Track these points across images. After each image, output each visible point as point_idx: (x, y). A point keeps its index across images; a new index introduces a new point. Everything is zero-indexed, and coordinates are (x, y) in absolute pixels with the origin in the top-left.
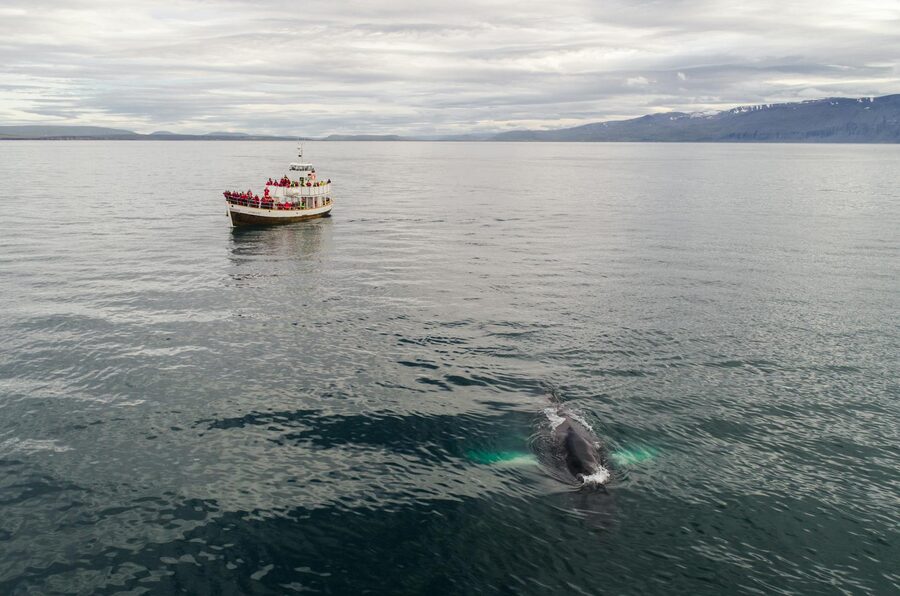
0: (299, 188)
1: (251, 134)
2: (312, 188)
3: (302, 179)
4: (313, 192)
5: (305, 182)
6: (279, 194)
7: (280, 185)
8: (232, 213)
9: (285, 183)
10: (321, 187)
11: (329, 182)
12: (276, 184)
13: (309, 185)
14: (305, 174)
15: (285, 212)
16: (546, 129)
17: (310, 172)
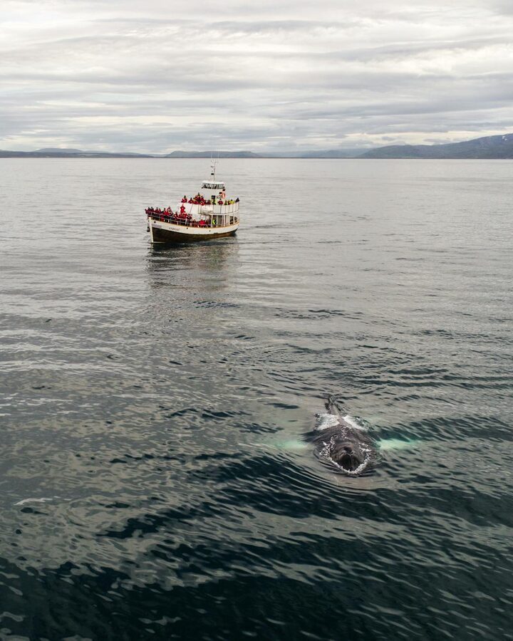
0: (212, 206)
1: (85, 150)
2: (223, 206)
3: (214, 197)
4: (224, 210)
5: (217, 200)
6: (194, 211)
7: (195, 203)
8: (153, 228)
9: (199, 200)
10: (231, 205)
11: (238, 200)
12: (191, 202)
13: (220, 203)
14: (216, 192)
15: (201, 229)
16: (430, 144)
17: (221, 190)
